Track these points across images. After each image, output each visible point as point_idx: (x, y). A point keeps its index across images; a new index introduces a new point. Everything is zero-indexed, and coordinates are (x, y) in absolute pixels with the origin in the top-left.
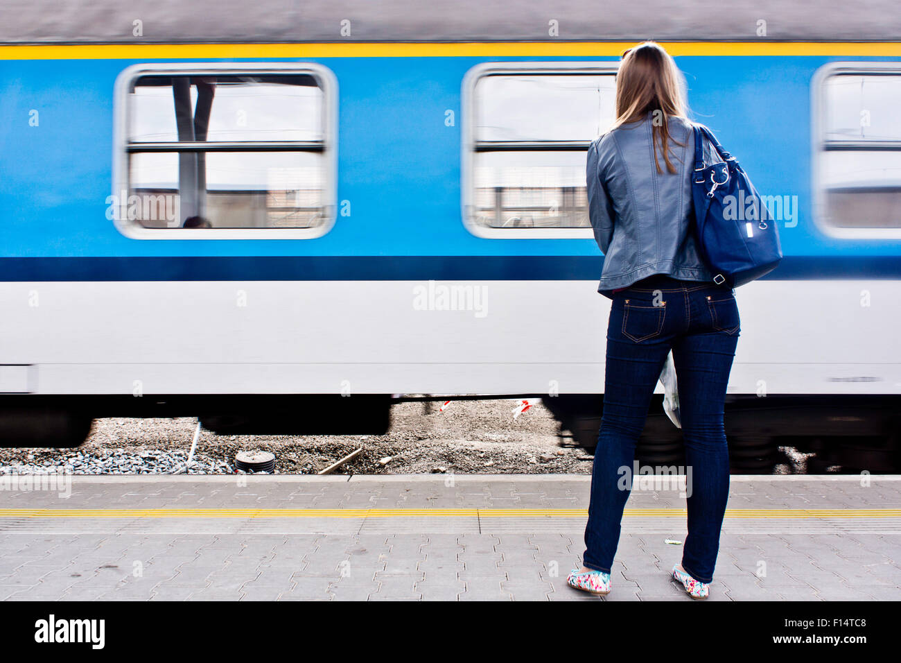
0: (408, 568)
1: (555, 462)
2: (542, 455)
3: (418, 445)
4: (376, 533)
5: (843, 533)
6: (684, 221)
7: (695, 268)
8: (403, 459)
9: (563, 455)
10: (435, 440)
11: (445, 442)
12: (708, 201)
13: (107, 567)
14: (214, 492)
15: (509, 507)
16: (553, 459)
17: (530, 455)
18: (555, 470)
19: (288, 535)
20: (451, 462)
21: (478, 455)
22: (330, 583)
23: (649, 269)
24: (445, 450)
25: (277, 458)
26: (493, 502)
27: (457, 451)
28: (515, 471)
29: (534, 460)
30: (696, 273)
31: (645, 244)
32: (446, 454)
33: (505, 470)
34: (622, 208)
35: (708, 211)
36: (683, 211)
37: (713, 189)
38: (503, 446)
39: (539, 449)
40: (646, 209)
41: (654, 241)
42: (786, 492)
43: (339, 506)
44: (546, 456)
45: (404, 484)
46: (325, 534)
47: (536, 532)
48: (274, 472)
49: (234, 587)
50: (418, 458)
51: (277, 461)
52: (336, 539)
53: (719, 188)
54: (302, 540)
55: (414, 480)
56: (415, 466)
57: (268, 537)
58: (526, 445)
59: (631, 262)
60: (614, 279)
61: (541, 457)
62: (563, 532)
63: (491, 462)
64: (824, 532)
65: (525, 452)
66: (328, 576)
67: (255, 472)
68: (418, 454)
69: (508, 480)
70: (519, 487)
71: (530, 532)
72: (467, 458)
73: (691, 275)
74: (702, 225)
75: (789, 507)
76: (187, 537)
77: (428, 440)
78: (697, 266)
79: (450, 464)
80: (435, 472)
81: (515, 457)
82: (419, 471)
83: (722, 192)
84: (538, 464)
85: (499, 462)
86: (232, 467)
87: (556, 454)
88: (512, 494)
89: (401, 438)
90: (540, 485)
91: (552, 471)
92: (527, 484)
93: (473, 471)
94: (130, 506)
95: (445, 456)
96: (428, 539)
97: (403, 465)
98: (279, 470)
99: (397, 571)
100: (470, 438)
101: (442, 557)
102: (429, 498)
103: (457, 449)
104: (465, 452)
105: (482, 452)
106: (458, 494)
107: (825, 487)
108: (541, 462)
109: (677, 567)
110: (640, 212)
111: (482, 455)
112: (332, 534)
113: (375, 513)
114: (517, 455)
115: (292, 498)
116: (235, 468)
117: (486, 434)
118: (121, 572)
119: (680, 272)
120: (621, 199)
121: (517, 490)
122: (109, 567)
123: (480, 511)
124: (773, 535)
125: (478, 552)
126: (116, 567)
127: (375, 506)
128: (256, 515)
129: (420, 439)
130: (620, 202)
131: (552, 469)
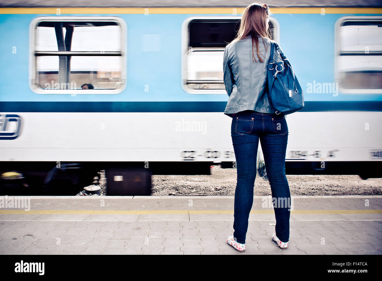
0: (158, 236)
1: (222, 190)
2: (216, 187)
3: (163, 183)
4: (144, 221)
5: (346, 220)
6: (262, 87)
7: (268, 107)
8: (156, 189)
9: (225, 187)
10: (170, 181)
11: (175, 182)
12: (273, 79)
13: (28, 235)
14: (74, 203)
15: (202, 210)
16: (221, 189)
17: (211, 187)
18: (222, 194)
19: (106, 222)
20: (177, 190)
21: (189, 187)
22: (125, 242)
23: (245, 107)
24: (174, 185)
25: (102, 189)
26: (195, 207)
27: (180, 186)
28: (205, 194)
29: (213, 189)
30: (268, 110)
31: (244, 96)
32: (175, 187)
33: (201, 194)
34: (237, 78)
35: (274, 83)
36: (262, 82)
37: (276, 73)
38: (200, 184)
39: (215, 185)
40: (246, 80)
41: (248, 95)
42: (322, 203)
43: (129, 209)
44: (218, 188)
45: (156, 200)
46: (123, 221)
47: (214, 220)
48: (100, 195)
49: (83, 243)
50: (163, 189)
51: (102, 190)
52: (128, 223)
53: (279, 73)
54: (112, 224)
55: (161, 198)
56: (161, 192)
57: (98, 222)
58: (210, 183)
59: (238, 103)
60: (230, 109)
61: (216, 188)
62: (225, 220)
63: (194, 191)
64: (338, 220)
65: (209, 186)
66: (124, 239)
67: (92, 194)
68: (163, 187)
69: (202, 198)
70: (206, 201)
71: (211, 220)
72: (184, 188)
73: (265, 110)
74: (271, 89)
75: (323, 209)
76: (63, 222)
77: (167, 181)
78: (268, 106)
79: (177, 191)
80: (170, 195)
81: (205, 188)
82: (163, 194)
83: (281, 75)
84: (215, 191)
85: (198, 190)
86: (82, 193)
87: (223, 187)
88: (203, 204)
89: (156, 180)
90: (216, 200)
91: (221, 194)
92: (210, 200)
93: (187, 194)
94: (38, 209)
95: (175, 188)
96: (167, 223)
97: (156, 192)
98: (103, 194)
99: (154, 237)
100: (185, 180)
101: (173, 231)
102: (167, 206)
103: (180, 185)
104: (183, 186)
105: (191, 186)
106: (180, 204)
107: (338, 201)
108: (216, 191)
109: (274, 235)
110: (243, 81)
111: (191, 187)
112: (126, 221)
113: (144, 212)
114: (206, 188)
115: (108, 206)
116: (83, 193)
117: (192, 178)
118: (34, 237)
119: (261, 109)
120: (236, 74)
121: (206, 203)
122: (29, 235)
123: (190, 211)
124: (316, 221)
125: (188, 229)
126: (32, 235)
127: (144, 210)
128: (93, 213)
129: (164, 180)
130: (236, 75)
131: (221, 193)
